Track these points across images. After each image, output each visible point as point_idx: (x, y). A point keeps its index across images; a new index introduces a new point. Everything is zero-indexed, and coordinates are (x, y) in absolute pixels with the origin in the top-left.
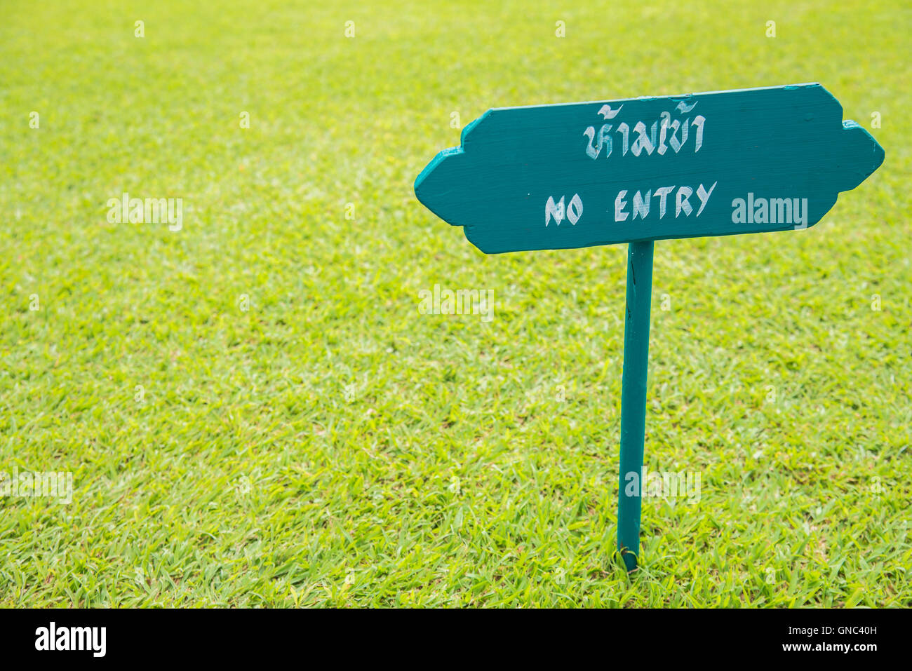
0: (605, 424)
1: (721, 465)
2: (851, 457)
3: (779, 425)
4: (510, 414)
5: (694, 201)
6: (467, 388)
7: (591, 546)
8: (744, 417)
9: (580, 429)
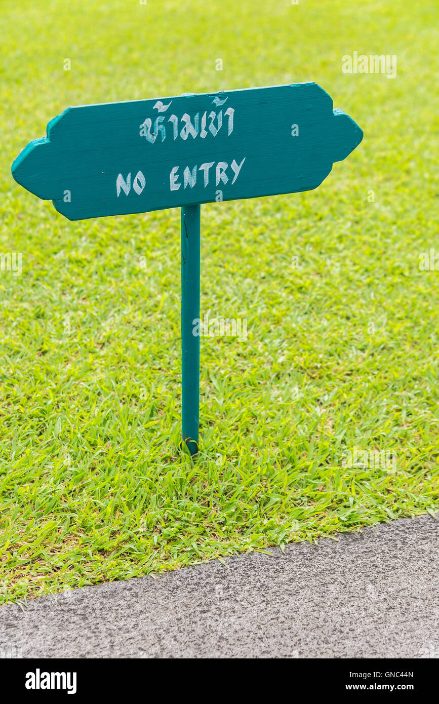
0: (166, 344)
1: (255, 369)
2: (347, 355)
3: (295, 336)
4: (91, 342)
5: (229, 172)
6: (55, 323)
7: (162, 439)
8: (270, 332)
9: (147, 350)
